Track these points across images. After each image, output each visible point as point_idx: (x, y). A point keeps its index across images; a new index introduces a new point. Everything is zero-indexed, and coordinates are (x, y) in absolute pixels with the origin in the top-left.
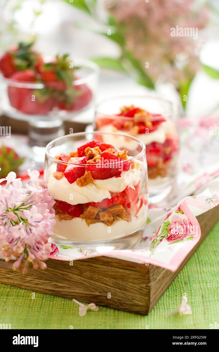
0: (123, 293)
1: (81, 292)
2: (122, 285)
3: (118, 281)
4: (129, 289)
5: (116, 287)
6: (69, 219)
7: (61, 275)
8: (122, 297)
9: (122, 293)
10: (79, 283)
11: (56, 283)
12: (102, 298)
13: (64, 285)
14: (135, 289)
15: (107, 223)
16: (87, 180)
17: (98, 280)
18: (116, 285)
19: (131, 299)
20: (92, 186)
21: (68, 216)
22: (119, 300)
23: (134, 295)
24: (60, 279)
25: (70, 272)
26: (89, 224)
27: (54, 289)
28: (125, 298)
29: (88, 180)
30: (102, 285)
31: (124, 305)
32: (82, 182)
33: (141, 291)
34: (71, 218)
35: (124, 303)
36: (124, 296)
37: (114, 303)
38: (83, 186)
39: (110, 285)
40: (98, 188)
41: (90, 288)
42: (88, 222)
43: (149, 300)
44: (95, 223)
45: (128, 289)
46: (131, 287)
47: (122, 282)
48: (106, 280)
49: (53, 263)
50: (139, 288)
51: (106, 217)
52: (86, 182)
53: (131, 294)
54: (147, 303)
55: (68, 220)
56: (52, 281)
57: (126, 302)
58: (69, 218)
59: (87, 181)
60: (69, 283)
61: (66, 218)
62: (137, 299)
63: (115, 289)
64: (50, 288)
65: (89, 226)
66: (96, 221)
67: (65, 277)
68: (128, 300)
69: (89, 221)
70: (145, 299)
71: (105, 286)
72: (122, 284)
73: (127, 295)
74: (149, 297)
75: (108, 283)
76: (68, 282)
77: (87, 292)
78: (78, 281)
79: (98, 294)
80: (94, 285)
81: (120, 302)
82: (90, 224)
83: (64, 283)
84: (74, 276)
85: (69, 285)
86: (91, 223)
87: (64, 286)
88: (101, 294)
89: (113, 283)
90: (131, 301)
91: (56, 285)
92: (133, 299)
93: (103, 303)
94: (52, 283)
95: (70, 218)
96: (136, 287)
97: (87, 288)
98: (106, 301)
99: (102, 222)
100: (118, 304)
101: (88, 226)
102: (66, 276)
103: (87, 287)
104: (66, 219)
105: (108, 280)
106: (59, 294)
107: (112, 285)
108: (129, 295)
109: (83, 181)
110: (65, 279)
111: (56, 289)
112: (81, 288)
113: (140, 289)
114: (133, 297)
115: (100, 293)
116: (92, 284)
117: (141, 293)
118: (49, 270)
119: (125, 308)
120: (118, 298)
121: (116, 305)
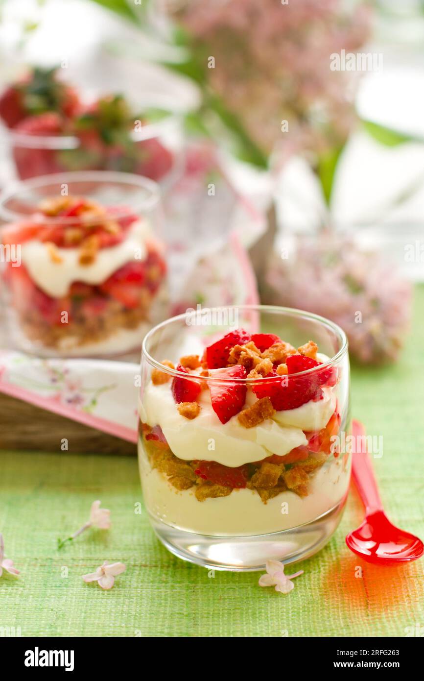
6: (223, 494)
15: (298, 491)
16: (262, 413)
20: (271, 423)
21: (219, 489)
26: (265, 500)
29: (264, 414)
32: (252, 418)
34: (227, 492)
38: (253, 426)
40: (282, 425)
42: (263, 495)
44: (276, 495)
51: (300, 481)
52: (261, 417)
55: (222, 496)
58: (222, 492)
61: (216, 494)
65: (265, 503)
66: (277, 490)
69: (266, 493)
82: (268, 499)
86: (270, 497)
95: (226, 492)
99: (290, 490)
104: (214, 496)
109: (254, 416)
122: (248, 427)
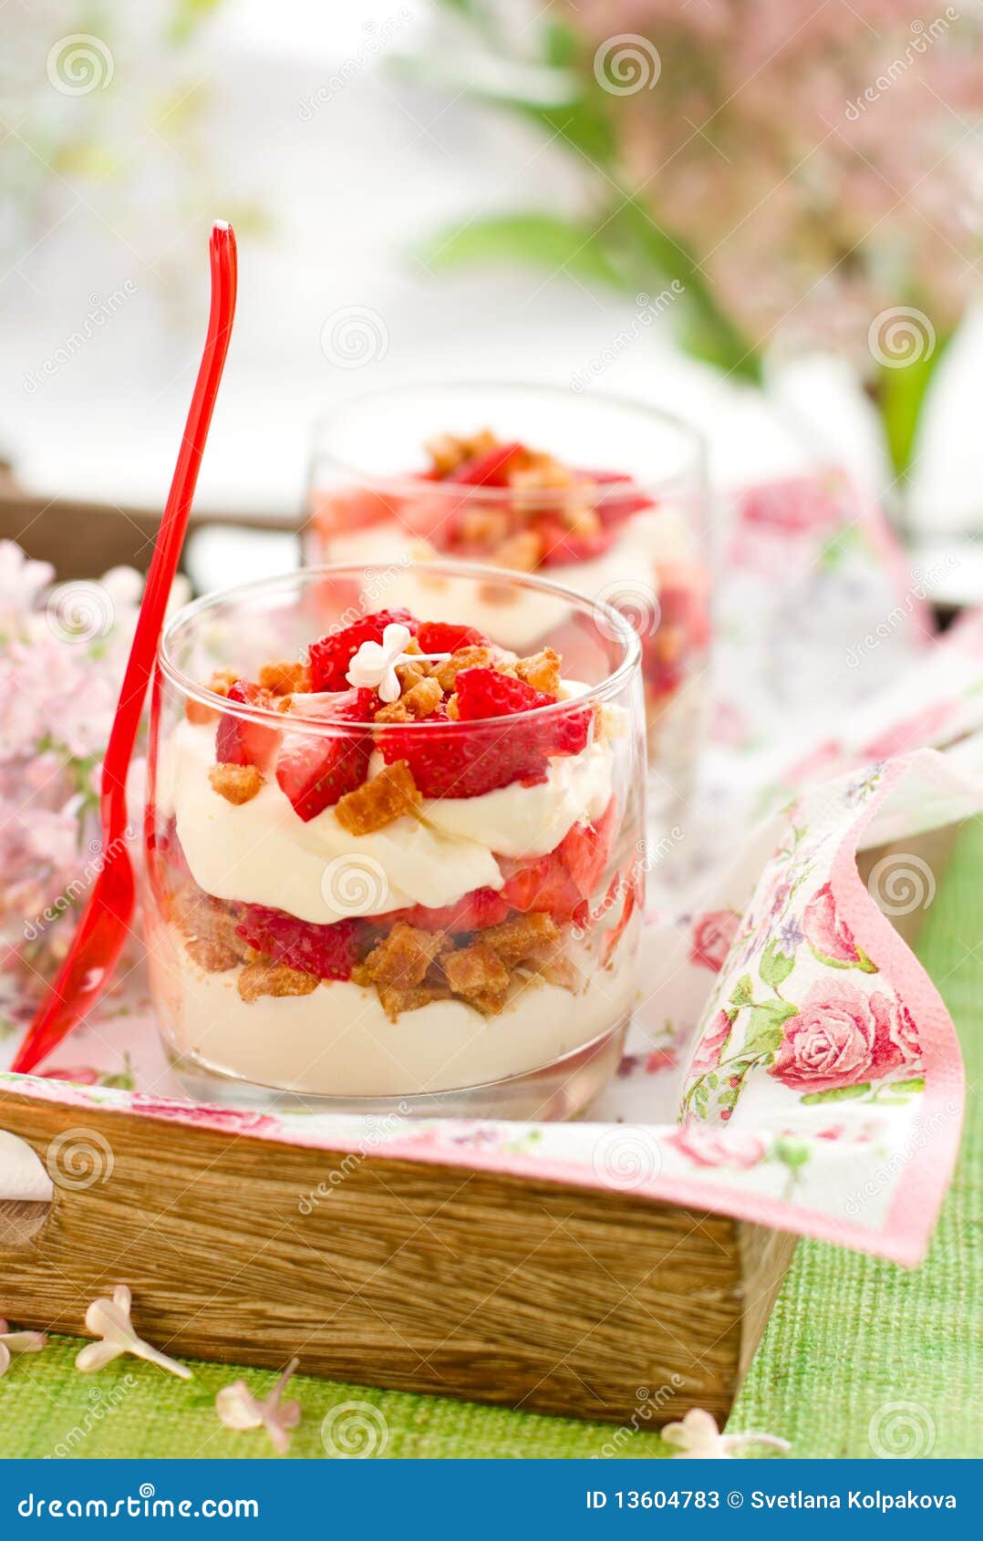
0: (608, 1340)
1: (390, 1344)
2: (602, 1300)
3: (580, 1283)
4: (639, 1318)
5: (573, 1308)
6: (296, 991)
7: (290, 1266)
8: (600, 1358)
9: (599, 1338)
10: (378, 1298)
11: (259, 1306)
12: (495, 1364)
13: (305, 1310)
14: (668, 1313)
15: (478, 1001)
16: (391, 800)
17: (478, 1283)
18: (573, 1301)
19: (643, 1364)
20: (413, 830)
21: (289, 976)
22: (582, 1371)
23: (660, 1343)
24: (283, 1283)
25: (337, 1247)
26: (393, 1013)
27: (248, 1334)
28: (613, 1361)
29: (395, 802)
30: (499, 1303)
31: (609, 1394)
32: (365, 812)
33: (696, 1325)
34: (306, 986)
35: (611, 1386)
36: (608, 1350)
37: (558, 1388)
38: (369, 831)
39: (538, 1301)
40: (441, 837)
41: (438, 1323)
42: (389, 1001)
43: (735, 1364)
44: (422, 1003)
45: (630, 1316)
46: (647, 1308)
47: (603, 1287)
48: (518, 1278)
49: (249, 1209)
50: (689, 1308)
51: (479, 977)
52: (388, 810)
53: (646, 1339)
54: (727, 1379)
55: (293, 994)
56: (244, 1295)
57: (619, 1380)
58: (295, 984)
59: (391, 808)
60: (331, 1303)
61: (282, 988)
62: (677, 1362)
63: (564, 1320)
64: (231, 1331)
65: (394, 1021)
66: (427, 993)
67: (308, 1273)
68: (629, 1369)
69: (395, 997)
70: (716, 1363)
71: (513, 1306)
72: (601, 1293)
73: (623, 1346)
74: (737, 1349)
75: (529, 1295)
76: (321, 1298)
77: (418, 1340)
78: (378, 1292)
79: (475, 1346)
80: (459, 1306)
81: (589, 1379)
82: (400, 1011)
83: (302, 1303)
84: (360, 1266)
85: (326, 1309)
86: (406, 1007)
87: (303, 1317)
88: (492, 1348)
89: (558, 1292)
90: (647, 1372)
91: (259, 1314)
92: (654, 1363)
93: (500, 1389)
94: (242, 1306)
95: (302, 985)
96: (669, 1307)
97: (422, 1321)
98: (517, 1379)
99: (457, 997)
100: (578, 1390)
101: (390, 1019)
102: (313, 1266)
103: (425, 1319)
104: (278, 992)
105: (531, 1277)
106: (272, 1354)
107: (549, 1300)
108: (632, 1346)
109: (371, 806)
110: (309, 1283)
111: (261, 1335)
112: (389, 1322)
113: (693, 1316)
114: (654, 1356)
115: (490, 1340)
116: (449, 1301)
117: (697, 1333)
118: (226, 1243)
119: (613, 1406)
120: (577, 1362)
121: (566, 1396)
122: (357, 833)
